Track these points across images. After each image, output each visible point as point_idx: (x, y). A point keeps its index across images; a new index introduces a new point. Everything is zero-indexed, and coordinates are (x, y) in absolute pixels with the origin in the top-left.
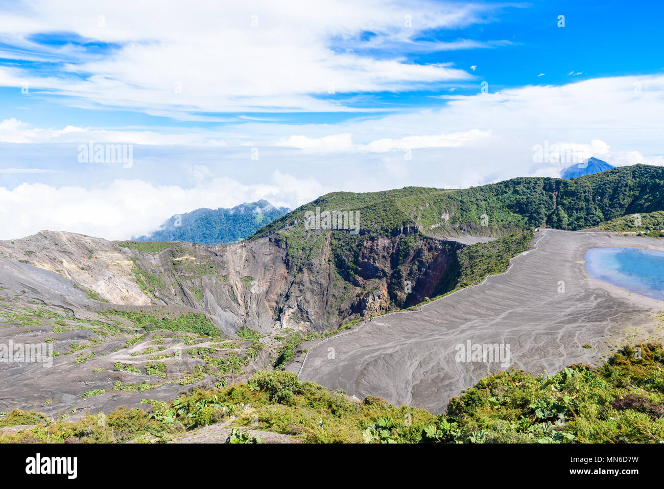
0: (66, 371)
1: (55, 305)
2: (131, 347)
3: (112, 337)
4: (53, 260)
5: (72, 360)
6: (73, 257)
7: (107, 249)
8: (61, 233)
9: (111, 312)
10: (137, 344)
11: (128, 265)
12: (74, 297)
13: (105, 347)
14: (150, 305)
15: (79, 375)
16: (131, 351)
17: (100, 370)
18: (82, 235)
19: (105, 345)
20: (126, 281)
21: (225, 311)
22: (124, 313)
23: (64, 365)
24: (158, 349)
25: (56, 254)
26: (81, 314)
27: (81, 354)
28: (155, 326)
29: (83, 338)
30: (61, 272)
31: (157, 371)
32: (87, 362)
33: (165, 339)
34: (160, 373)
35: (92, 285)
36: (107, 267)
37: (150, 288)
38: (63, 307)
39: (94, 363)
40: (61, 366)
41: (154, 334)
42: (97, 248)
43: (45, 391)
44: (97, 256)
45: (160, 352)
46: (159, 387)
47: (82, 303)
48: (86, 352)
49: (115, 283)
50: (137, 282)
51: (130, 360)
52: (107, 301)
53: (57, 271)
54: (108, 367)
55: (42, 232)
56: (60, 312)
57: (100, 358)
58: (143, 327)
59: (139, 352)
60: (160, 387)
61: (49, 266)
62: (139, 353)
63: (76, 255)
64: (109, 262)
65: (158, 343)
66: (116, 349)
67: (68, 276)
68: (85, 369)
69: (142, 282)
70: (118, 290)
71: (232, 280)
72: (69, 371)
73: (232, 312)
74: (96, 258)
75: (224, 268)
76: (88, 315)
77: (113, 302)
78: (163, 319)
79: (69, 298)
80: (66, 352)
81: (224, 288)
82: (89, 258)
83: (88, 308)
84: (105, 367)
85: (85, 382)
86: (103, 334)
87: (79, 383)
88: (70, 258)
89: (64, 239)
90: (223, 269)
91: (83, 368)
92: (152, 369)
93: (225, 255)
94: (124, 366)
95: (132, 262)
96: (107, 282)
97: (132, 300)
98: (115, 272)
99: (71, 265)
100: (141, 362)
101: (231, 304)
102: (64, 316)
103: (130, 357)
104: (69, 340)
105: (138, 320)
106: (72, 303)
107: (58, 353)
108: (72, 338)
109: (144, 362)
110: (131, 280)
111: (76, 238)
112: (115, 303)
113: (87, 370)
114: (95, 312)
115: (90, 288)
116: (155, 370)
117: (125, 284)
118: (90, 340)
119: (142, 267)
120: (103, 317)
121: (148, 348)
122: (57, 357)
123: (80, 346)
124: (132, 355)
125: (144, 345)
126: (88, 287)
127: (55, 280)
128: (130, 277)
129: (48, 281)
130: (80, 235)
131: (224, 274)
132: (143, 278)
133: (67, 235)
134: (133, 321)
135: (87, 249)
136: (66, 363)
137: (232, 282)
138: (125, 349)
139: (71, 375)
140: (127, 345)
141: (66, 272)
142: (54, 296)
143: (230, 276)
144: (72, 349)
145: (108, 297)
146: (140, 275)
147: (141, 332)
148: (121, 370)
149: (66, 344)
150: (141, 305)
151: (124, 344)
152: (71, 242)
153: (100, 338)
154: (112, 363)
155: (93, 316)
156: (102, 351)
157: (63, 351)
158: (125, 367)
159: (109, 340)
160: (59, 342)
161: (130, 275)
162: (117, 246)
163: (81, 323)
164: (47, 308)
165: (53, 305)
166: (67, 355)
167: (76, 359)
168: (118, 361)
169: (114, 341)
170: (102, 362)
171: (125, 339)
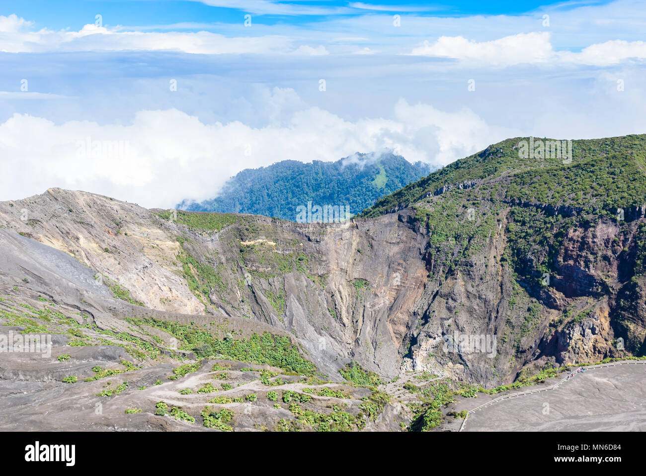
0: (86, 407)
1: (68, 305)
2: (181, 380)
4: (65, 234)
5: (95, 391)
6: (94, 232)
7: (141, 221)
8: (78, 194)
9: (147, 321)
10: (189, 376)
11: (172, 249)
12: (96, 294)
13: (143, 375)
14: (204, 314)
15: (105, 416)
16: (181, 386)
17: (136, 411)
18: (106, 198)
19: (142, 373)
20: (168, 274)
21: (320, 334)
22: (165, 325)
23: (85, 397)
24: (221, 387)
25: (69, 226)
26: (105, 320)
27: (109, 384)
28: (212, 349)
29: (111, 358)
30: (77, 253)
31: (219, 421)
32: (117, 397)
33: (231, 372)
34: (223, 426)
35: (119, 277)
36: (142, 250)
37: (204, 287)
38: (78, 308)
39: (127, 400)
40: (80, 398)
41: (214, 362)
42: (128, 219)
44: (128, 233)
45: (224, 392)
47: (105, 304)
48: (115, 381)
49: (153, 276)
50: (184, 277)
51: (178, 399)
52: (141, 304)
53: (71, 251)
54: (147, 407)
55: (51, 191)
56: (76, 315)
57: (135, 392)
58: (194, 350)
59: (192, 389)
61: (60, 243)
62: (193, 391)
63: (98, 229)
64: (144, 242)
65: (220, 377)
66: (158, 381)
67: (86, 261)
68: (114, 407)
69: (192, 277)
70: (157, 286)
71: (333, 283)
72: (91, 408)
73: (331, 336)
74: (126, 234)
76: (115, 324)
77: (149, 305)
78: (225, 339)
79: (89, 296)
80: (86, 378)
81: (319, 295)
82: (116, 235)
83: (114, 312)
84: (142, 408)
86: (140, 355)
88: (90, 233)
89: (82, 202)
91: (111, 405)
92: (212, 418)
93: (324, 240)
94: (170, 409)
95: (178, 244)
96: (141, 274)
97: (176, 305)
98: (153, 258)
99: (90, 244)
100: (195, 405)
101: (330, 324)
102: (81, 322)
103: (179, 395)
104: (91, 360)
105: (186, 337)
106: (92, 303)
107: (76, 379)
108: (95, 358)
109: (199, 405)
110: (176, 273)
111: (99, 202)
112: (152, 308)
113: (117, 408)
114: (124, 319)
115: (116, 280)
116: (216, 420)
117: (167, 278)
118: (120, 362)
119: (193, 253)
121: (206, 384)
122: (74, 385)
123: (106, 371)
124: (182, 392)
125: (200, 379)
126: (113, 279)
127: (68, 266)
128: (174, 268)
129: (58, 266)
130: (104, 197)
131: (321, 272)
132: (193, 271)
133: (85, 197)
134: (179, 339)
135: (114, 220)
136: (87, 394)
137: (333, 287)
138: (171, 383)
140: (174, 375)
141: (83, 254)
142: (67, 291)
143: (331, 275)
144: (95, 375)
145: (142, 297)
146: (190, 265)
147: (191, 357)
148: (166, 415)
149: (86, 365)
150: (190, 314)
151: (170, 374)
152: (90, 207)
153: (135, 361)
154: (152, 402)
155: (122, 326)
156: (138, 381)
157: (82, 376)
158: (172, 410)
159: (148, 365)
160: (77, 362)
161: (174, 264)
162: (157, 217)
164: (57, 307)
165: (65, 304)
166: (89, 383)
167: (101, 390)
168: (161, 400)
169: (155, 368)
170: (138, 399)
171: (171, 365)
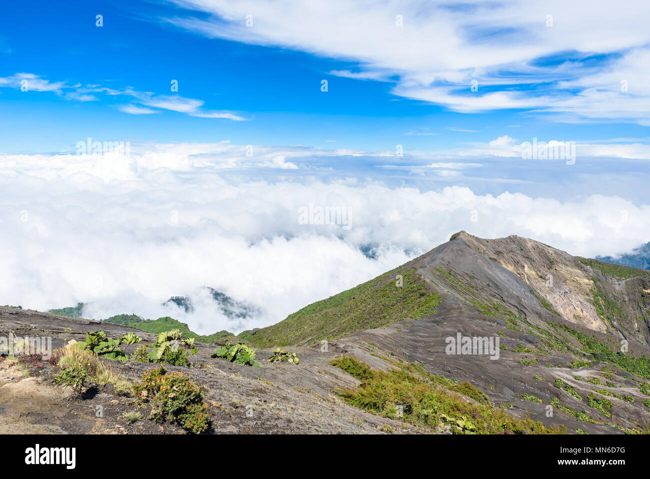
0: (510, 366)
1: (511, 304)
2: (576, 370)
3: (558, 352)
4: (516, 263)
5: (517, 359)
6: (534, 264)
7: (568, 263)
8: (527, 240)
9: (561, 327)
10: (582, 369)
11: (587, 284)
12: (529, 301)
13: (550, 359)
14: (605, 333)
15: (521, 375)
16: (575, 373)
17: (541, 379)
18: (546, 245)
19: (550, 357)
20: (582, 300)
22: (574, 332)
24: (606, 384)
25: (520, 258)
26: (532, 319)
27: (526, 357)
28: (606, 357)
29: (530, 342)
30: (522, 275)
31: (600, 407)
32: (530, 366)
33: (616, 376)
34: (603, 410)
35: (547, 295)
36: (565, 281)
37: (608, 314)
38: (517, 308)
39: (536, 370)
40: (507, 360)
41: (604, 366)
42: (558, 260)
43: (490, 376)
44: (557, 268)
45: (607, 388)
46: (599, 425)
47: (535, 309)
48: (531, 356)
49: (570, 299)
50: (594, 305)
51: (572, 381)
52: (559, 315)
53: (518, 273)
54: (549, 379)
55: (511, 236)
56: (515, 311)
57: (543, 367)
58: (592, 354)
60: (601, 425)
61: (512, 268)
62: (584, 379)
63: (537, 263)
64: (568, 276)
65: (607, 376)
66: (560, 365)
67: (527, 281)
68: (527, 372)
69: (600, 306)
70: (571, 306)
72: (512, 368)
74: (556, 269)
76: (539, 323)
77: (565, 317)
78: (618, 353)
79: (525, 301)
80: (513, 350)
82: (549, 269)
83: (540, 315)
84: (546, 379)
85: (525, 384)
86: (550, 346)
87: (520, 383)
88: (532, 265)
89: (529, 245)
91: (526, 370)
92: (595, 402)
94: (565, 385)
95: (592, 282)
96: (562, 296)
97: (584, 322)
98: (572, 288)
99: (531, 271)
100: (584, 389)
102: (518, 316)
103: (573, 379)
104: (518, 340)
105: (588, 344)
106: (526, 307)
107: (507, 348)
108: (521, 339)
109: (587, 390)
110: (589, 301)
111: (540, 247)
112: (567, 319)
113: (529, 374)
114: (545, 321)
115: (545, 297)
116: (598, 405)
117: (581, 302)
118: (536, 346)
119: (603, 290)
120: (553, 329)
121: (595, 378)
122: (505, 351)
123: (526, 349)
124: (576, 377)
125: (591, 373)
126: (543, 295)
127: (515, 282)
128: (587, 297)
129: (509, 281)
130: (544, 244)
132: (601, 302)
133: (532, 243)
134: (582, 344)
135: (549, 259)
136: (511, 359)
138: (569, 369)
139: (513, 372)
140: (572, 365)
141: (526, 276)
142: (512, 296)
144: (519, 349)
145: (561, 310)
146: (599, 297)
147: (589, 358)
148: (561, 388)
149: (514, 342)
150: (594, 330)
151: (569, 364)
152: (534, 249)
153: (547, 348)
154: (553, 377)
155: (543, 325)
156: (546, 361)
157: (511, 348)
158: (566, 387)
159: (554, 353)
160: (509, 339)
161: (587, 294)
162: (579, 262)
163: (531, 328)
164: (504, 304)
165: (509, 303)
166: (514, 353)
167: (521, 359)
168: (560, 378)
169: (559, 356)
170: (544, 372)
171: (571, 358)
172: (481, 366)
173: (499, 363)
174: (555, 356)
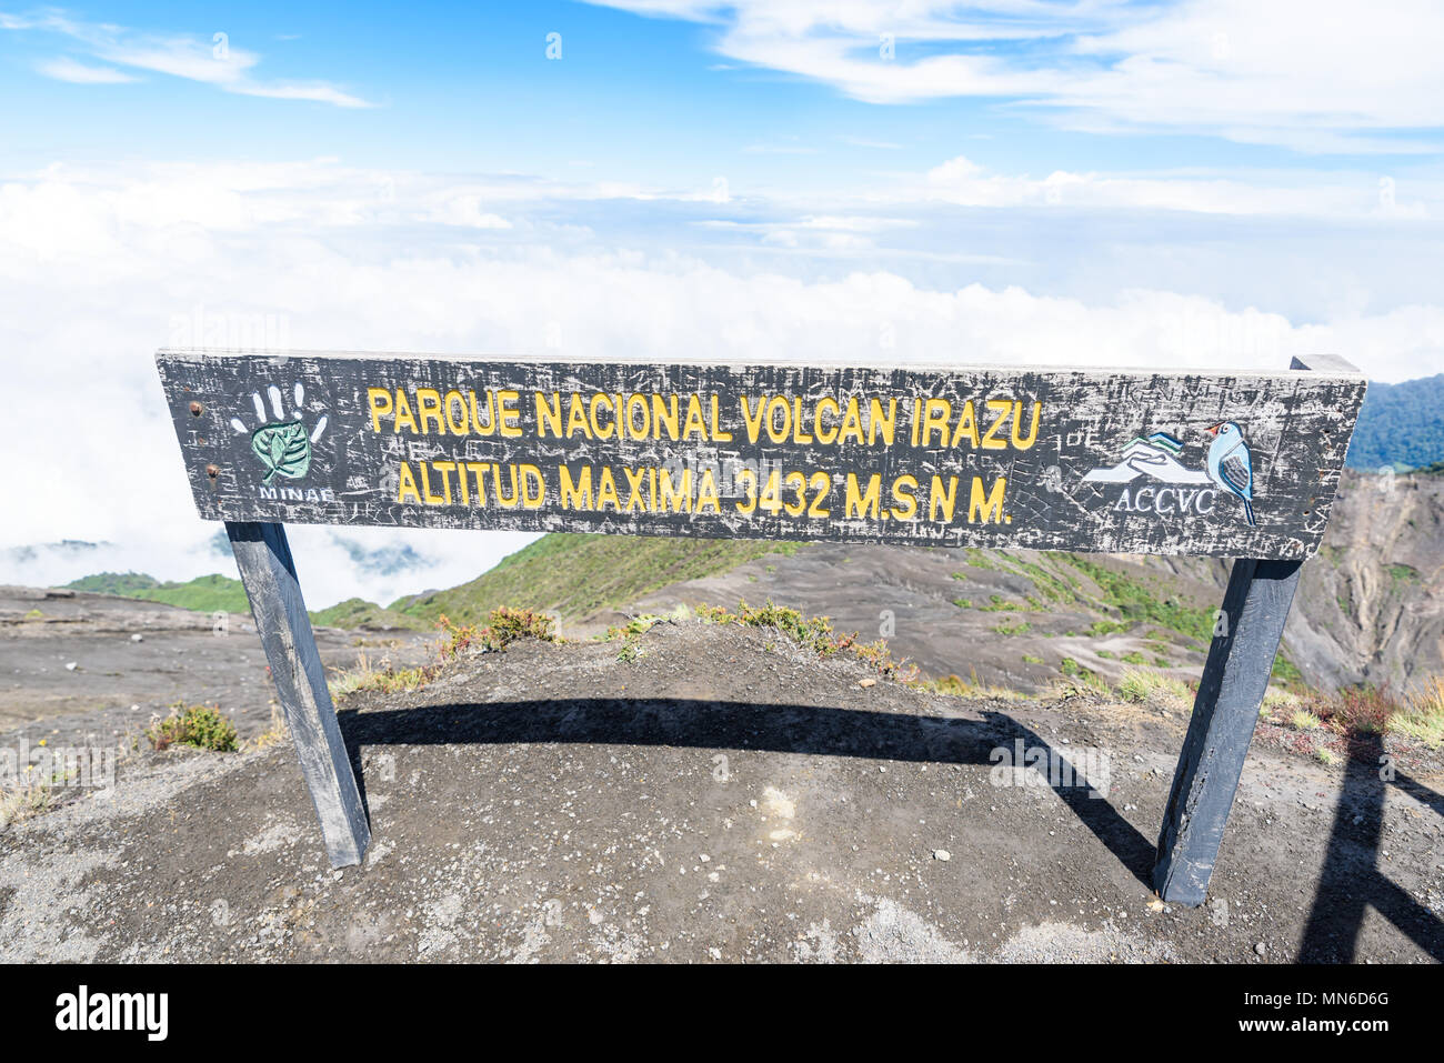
0: (978, 640)
2: (1101, 638)
3: (1068, 608)
5: (991, 624)
10: (1112, 637)
13: (1051, 620)
15: (999, 655)
16: (1099, 646)
17: (1035, 660)
19: (1051, 617)
21: (1316, 630)
22: (1088, 567)
23: (978, 628)
24: (1154, 662)
27: (1008, 620)
29: (1015, 590)
32: (1015, 637)
33: (1173, 646)
39: (1026, 644)
40: (971, 628)
41: (1151, 628)
43: (939, 661)
48: (1017, 618)
51: (1094, 662)
54: (1051, 660)
57: (1038, 637)
58: (1120, 607)
59: (1114, 654)
62: (1114, 657)
65: (1156, 648)
66: (1071, 632)
68: (1010, 649)
71: (1354, 563)
72: (982, 642)
73: (1335, 639)
75: (1338, 528)
78: (1167, 603)
80: (982, 607)
81: (1327, 575)
84: (1044, 659)
85: (1006, 671)
86: (1051, 595)
87: (995, 670)
90: (1337, 531)
91: (1007, 645)
93: (1350, 496)
100: (1115, 675)
101: (1336, 619)
103: (1095, 656)
104: (991, 587)
107: (970, 603)
108: (996, 585)
113: (1014, 652)
118: (1026, 598)
120: (1048, 562)
121: (1135, 653)
122: (967, 610)
123: (1007, 604)
124: (1100, 654)
125: (1128, 644)
131: (1336, 542)
136: (979, 625)
137: (1353, 568)
138: (1087, 639)
139: (984, 651)
140: (1091, 631)
143: (1352, 551)
144: (993, 605)
147: (1114, 615)
148: (1073, 676)
149: (985, 592)
150: (1123, 560)
151: (1086, 628)
153: (1045, 600)
154: (1059, 656)
155: (1031, 555)
156: (1044, 626)
157: (977, 603)
159: (1060, 609)
160: (974, 585)
163: (1008, 562)
166: (982, 613)
167: (998, 625)
168: (1070, 656)
169: (1069, 615)
170: (1042, 648)
171: (1090, 618)
172: (923, 643)
173: (956, 635)
174: (1060, 613)
